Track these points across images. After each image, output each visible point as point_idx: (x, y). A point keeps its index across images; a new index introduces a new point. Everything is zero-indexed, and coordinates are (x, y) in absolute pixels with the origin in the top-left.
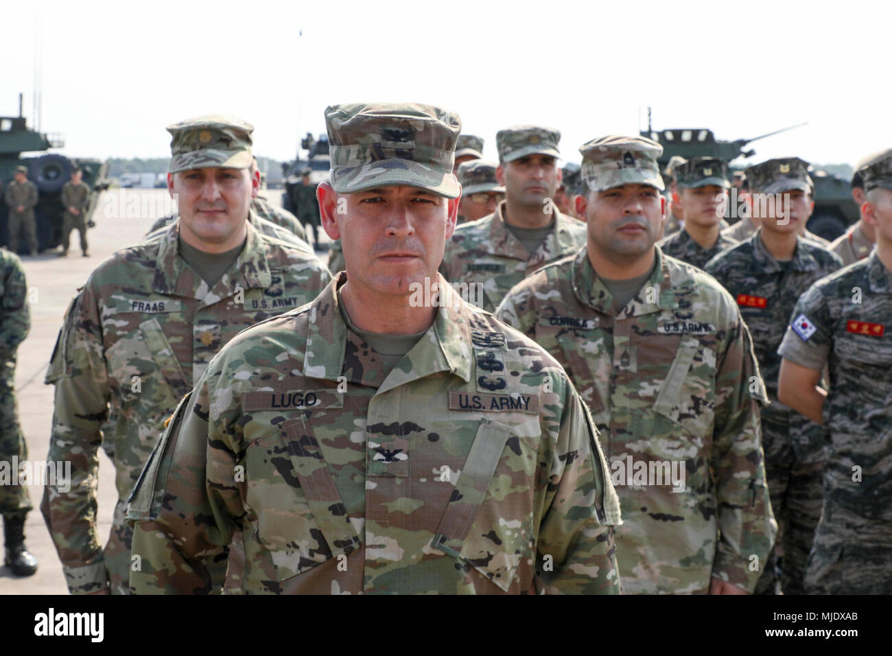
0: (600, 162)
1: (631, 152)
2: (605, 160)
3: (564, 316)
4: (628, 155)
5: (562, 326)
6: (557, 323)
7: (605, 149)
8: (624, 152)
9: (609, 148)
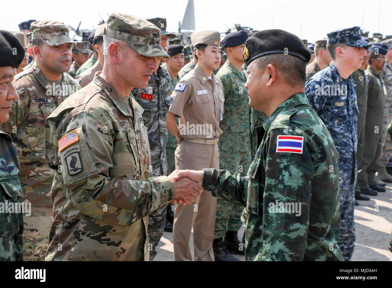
0: (51, 33)
1: (63, 29)
2: (53, 32)
3: (40, 98)
4: (62, 30)
5: (40, 102)
6: (37, 101)
7: (53, 27)
8: (61, 29)
9: (55, 27)
